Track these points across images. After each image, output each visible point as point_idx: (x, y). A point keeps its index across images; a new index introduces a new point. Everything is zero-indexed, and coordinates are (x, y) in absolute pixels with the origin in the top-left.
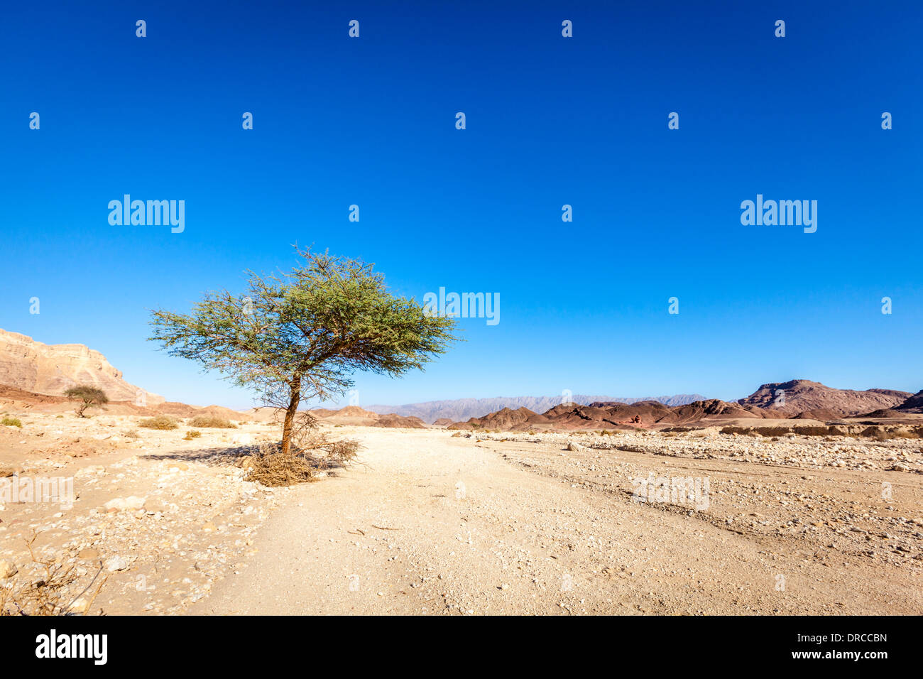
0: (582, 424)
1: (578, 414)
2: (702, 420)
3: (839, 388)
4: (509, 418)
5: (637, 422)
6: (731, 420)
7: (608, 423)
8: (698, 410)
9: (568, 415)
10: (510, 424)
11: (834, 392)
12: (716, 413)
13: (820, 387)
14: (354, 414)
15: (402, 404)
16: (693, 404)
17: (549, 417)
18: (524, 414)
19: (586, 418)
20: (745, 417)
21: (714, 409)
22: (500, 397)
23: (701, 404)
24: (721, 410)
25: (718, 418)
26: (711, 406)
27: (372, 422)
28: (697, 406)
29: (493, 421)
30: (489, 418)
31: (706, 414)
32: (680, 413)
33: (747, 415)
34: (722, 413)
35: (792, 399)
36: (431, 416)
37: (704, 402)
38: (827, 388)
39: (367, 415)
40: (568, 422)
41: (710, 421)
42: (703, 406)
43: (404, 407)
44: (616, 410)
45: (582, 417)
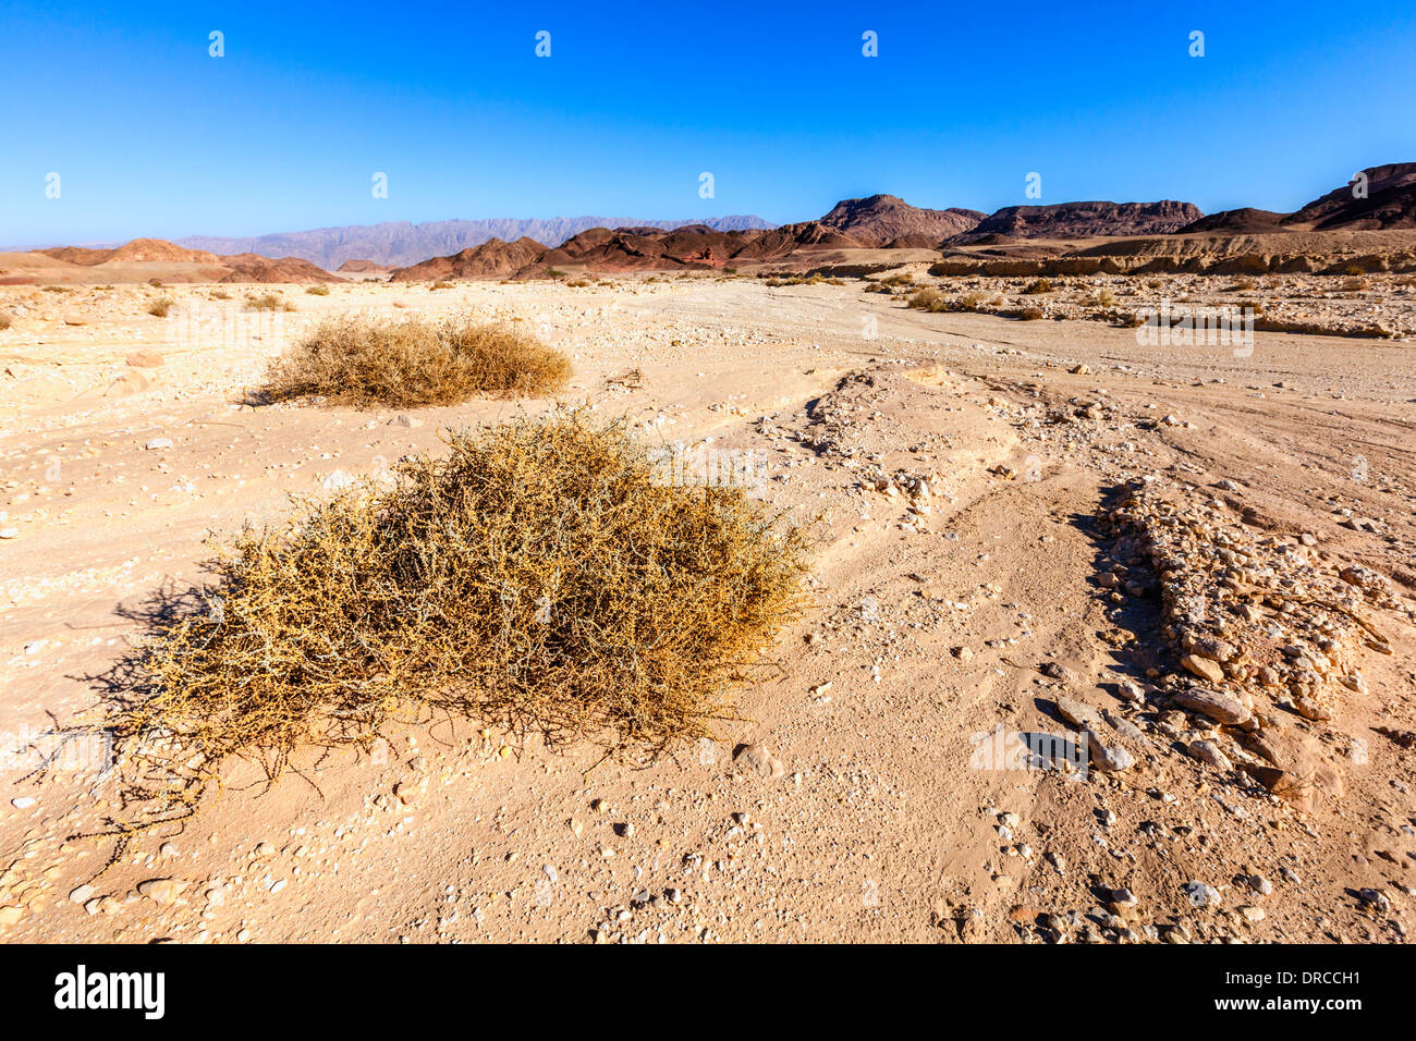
0: (631, 263)
1: (622, 247)
2: (795, 252)
3: (920, 207)
4: (505, 256)
5: (708, 258)
6: (831, 252)
7: (669, 261)
8: (787, 238)
9: (604, 249)
10: (506, 268)
11: (915, 211)
12: (812, 242)
13: (902, 205)
14: (160, 256)
15: (259, 235)
16: (781, 229)
17: (571, 253)
18: (530, 249)
19: (636, 253)
20: (848, 247)
21: (809, 236)
22: (457, 220)
23: (792, 229)
24: (819, 237)
25: (814, 249)
26: (804, 232)
27: (221, 272)
28: (786, 232)
29: (476, 263)
30: (464, 256)
31: (797, 244)
32: (763, 242)
33: (850, 244)
34: (820, 242)
35: (870, 222)
36: (327, 257)
37: (795, 227)
38: (909, 207)
39: (191, 258)
40: (608, 261)
41: (807, 254)
42: (794, 231)
43: (265, 239)
44: (673, 240)
45: (629, 253)
